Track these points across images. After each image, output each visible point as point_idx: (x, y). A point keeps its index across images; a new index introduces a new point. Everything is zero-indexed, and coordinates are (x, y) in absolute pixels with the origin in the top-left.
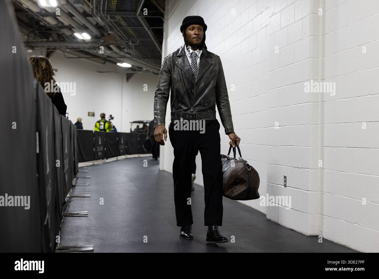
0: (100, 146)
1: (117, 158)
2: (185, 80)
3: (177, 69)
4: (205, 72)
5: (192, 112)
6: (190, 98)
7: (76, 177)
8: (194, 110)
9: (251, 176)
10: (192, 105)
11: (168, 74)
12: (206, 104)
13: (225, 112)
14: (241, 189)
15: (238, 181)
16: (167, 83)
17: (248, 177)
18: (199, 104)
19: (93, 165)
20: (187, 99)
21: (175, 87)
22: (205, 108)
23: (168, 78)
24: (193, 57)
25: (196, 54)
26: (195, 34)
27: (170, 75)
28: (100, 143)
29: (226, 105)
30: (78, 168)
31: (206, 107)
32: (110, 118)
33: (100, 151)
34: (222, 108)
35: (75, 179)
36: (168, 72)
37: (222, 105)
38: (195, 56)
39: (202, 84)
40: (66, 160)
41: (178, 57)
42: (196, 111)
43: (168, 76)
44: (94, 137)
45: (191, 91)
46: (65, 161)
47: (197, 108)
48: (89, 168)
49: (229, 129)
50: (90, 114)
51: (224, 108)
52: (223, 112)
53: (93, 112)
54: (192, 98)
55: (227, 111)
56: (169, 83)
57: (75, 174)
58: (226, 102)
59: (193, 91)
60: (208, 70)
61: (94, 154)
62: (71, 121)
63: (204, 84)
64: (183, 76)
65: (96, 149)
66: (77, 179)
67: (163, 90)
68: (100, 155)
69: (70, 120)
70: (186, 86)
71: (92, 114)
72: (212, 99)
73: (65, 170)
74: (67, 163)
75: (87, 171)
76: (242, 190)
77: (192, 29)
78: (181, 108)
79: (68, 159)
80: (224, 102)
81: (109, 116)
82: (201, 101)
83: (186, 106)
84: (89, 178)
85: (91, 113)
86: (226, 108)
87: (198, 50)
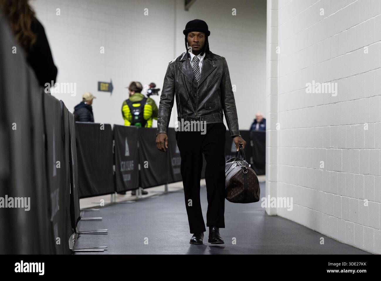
0: (126, 159)
1: (166, 189)
2: (187, 85)
3: (179, 74)
4: (208, 76)
5: (196, 116)
6: (193, 102)
7: (75, 231)
8: (198, 114)
9: (248, 178)
10: (195, 109)
11: (171, 79)
12: (210, 108)
13: (230, 115)
14: (237, 192)
15: (235, 183)
16: (170, 88)
17: (244, 180)
18: (203, 108)
19: (112, 204)
20: (190, 103)
21: (179, 92)
22: (208, 111)
23: (172, 83)
24: (195, 62)
25: (198, 59)
26: (194, 42)
27: (173, 81)
28: (127, 154)
29: (232, 108)
30: (80, 211)
31: (210, 111)
32: (150, 91)
33: (127, 172)
34: (228, 111)
35: (73, 236)
36: (171, 77)
37: (228, 107)
38: (197, 61)
39: (205, 88)
40: (55, 193)
41: (181, 61)
42: (200, 114)
43: (171, 82)
44: (114, 139)
45: (194, 95)
46: (52, 195)
47: (201, 112)
48: (102, 211)
49: (233, 132)
50: (103, 87)
51: (229, 111)
52: (228, 115)
53: (109, 81)
54: (195, 102)
55: (233, 114)
56: (172, 88)
57: (74, 225)
58: (231, 105)
59: (196, 95)
60: (211, 74)
61: (115, 177)
62: (63, 103)
63: (207, 88)
64: (186, 80)
65: (119, 167)
66: (78, 237)
67: (166, 95)
68: (127, 181)
69: (61, 100)
70: (189, 90)
71: (107, 85)
72: (216, 102)
73: (53, 214)
74: (58, 199)
75: (101, 218)
76: (239, 193)
77: (192, 36)
78: (186, 113)
79: (58, 190)
80: (229, 104)
81: (148, 87)
82: (204, 105)
83: (190, 110)
84: (105, 234)
85: (105, 83)
86: (231, 111)
87: (199, 55)
